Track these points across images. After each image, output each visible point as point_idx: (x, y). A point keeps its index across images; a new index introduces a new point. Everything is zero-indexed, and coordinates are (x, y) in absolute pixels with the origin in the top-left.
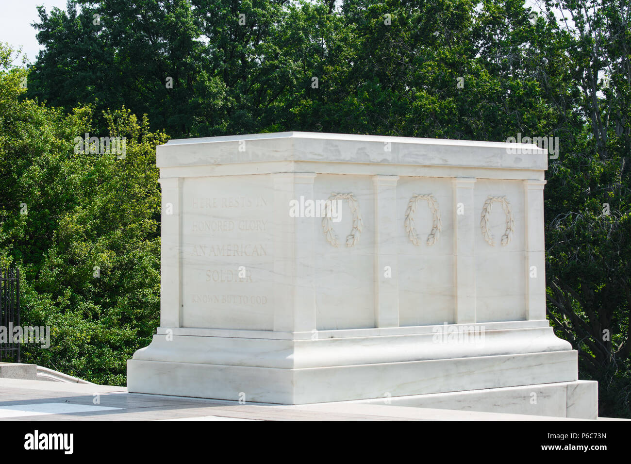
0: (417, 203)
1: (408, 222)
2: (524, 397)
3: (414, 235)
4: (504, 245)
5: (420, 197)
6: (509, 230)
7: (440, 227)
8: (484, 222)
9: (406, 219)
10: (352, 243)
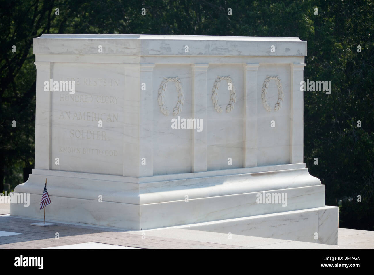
0: (220, 82)
1: (214, 96)
2: (291, 220)
3: (218, 105)
4: (276, 110)
5: (222, 78)
6: (280, 100)
7: (235, 100)
8: (264, 95)
9: (213, 94)
10: (177, 113)
